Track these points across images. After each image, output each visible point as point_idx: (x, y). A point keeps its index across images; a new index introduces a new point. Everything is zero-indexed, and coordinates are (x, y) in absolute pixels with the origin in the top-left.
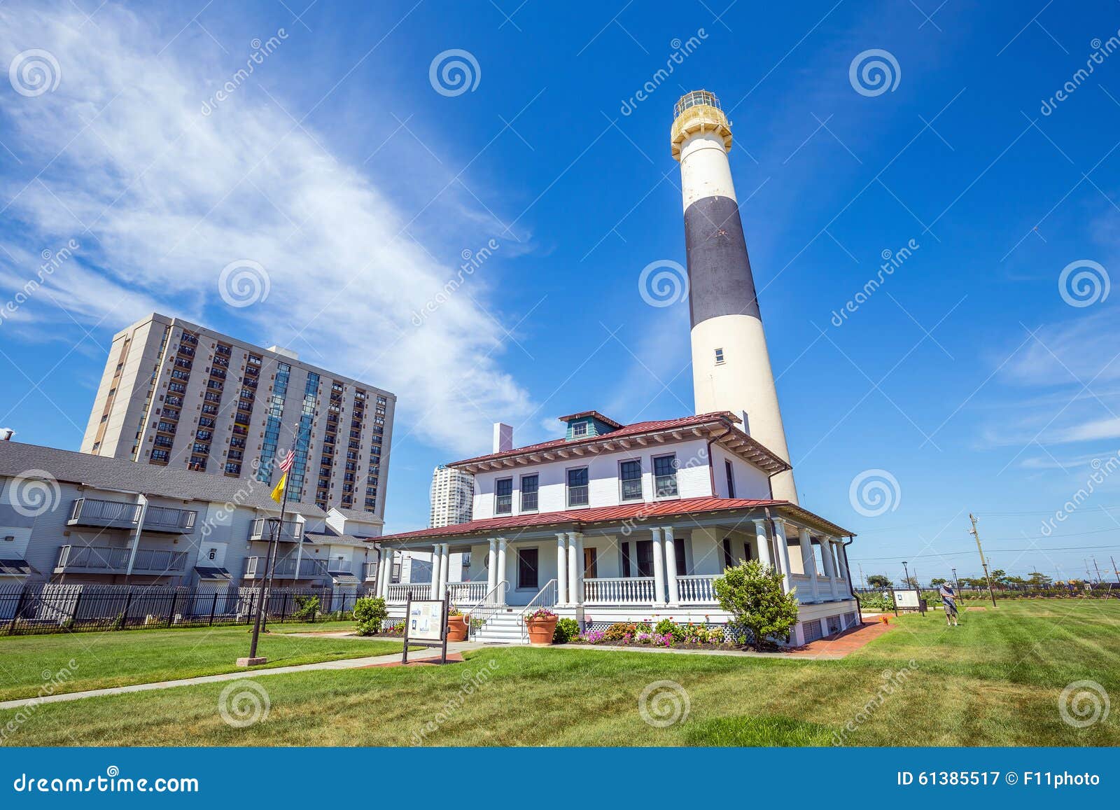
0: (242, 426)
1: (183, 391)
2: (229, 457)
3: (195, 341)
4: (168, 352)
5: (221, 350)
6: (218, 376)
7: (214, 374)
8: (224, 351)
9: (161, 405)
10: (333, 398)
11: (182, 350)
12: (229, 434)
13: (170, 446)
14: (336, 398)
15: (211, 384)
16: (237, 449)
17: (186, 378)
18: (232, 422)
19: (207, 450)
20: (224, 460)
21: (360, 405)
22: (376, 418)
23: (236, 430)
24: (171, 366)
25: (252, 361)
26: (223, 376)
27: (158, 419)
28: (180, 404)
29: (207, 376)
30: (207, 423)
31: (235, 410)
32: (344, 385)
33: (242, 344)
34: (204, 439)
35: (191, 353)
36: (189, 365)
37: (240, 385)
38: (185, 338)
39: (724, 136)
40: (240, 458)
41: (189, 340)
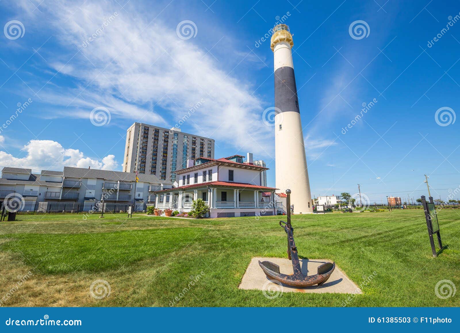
0: (165, 155)
1: (147, 146)
2: (163, 164)
3: (148, 130)
4: (141, 133)
5: (156, 131)
6: (156, 139)
7: (155, 139)
8: (157, 131)
9: (141, 150)
10: (193, 143)
11: (145, 133)
12: (162, 158)
13: (145, 162)
14: (194, 143)
15: (154, 142)
16: (164, 162)
17: (147, 141)
18: (162, 154)
19: (156, 163)
20: (161, 165)
21: (202, 144)
22: (208, 148)
23: (164, 156)
24: (142, 138)
25: (166, 133)
26: (158, 140)
27: (140, 155)
28: (146, 150)
29: (153, 140)
30: (155, 154)
31: (162, 150)
32: (196, 138)
33: (162, 129)
34: (155, 160)
35: (147, 134)
36: (147, 137)
37: (163, 142)
38: (145, 129)
39: (289, 41)
40: (166, 164)
41: (146, 129)
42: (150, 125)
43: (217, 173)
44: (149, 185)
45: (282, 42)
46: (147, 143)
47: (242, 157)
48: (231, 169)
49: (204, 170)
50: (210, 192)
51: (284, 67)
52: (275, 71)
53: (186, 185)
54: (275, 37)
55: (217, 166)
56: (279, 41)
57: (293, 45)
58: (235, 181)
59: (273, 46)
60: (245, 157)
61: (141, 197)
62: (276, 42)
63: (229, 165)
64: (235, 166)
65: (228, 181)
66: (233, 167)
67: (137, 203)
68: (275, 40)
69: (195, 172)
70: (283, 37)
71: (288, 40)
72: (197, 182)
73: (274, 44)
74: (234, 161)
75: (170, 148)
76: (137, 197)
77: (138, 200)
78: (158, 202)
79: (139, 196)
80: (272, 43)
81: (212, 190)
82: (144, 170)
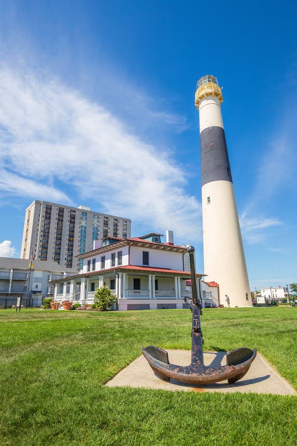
0: (72, 239)
1: (49, 228)
2: (68, 250)
3: (51, 209)
4: (42, 213)
5: (60, 211)
6: (60, 220)
7: (59, 220)
8: (61, 211)
9: (42, 234)
10: (105, 224)
11: (47, 212)
12: (67, 242)
13: (47, 248)
14: (106, 224)
15: (58, 224)
16: (70, 247)
17: (49, 223)
18: (68, 237)
19: (60, 249)
20: (66, 252)
21: (116, 225)
22: (123, 230)
23: (69, 240)
24: (44, 219)
25: (72, 213)
26: (62, 220)
27: (42, 239)
28: (49, 233)
29: (57, 221)
30: (59, 239)
31: (68, 233)
32: (109, 218)
33: (67, 207)
34: (59, 245)
35: (50, 213)
36: (50, 218)
37: (69, 223)
38: (47, 208)
39: (217, 96)
40: (72, 251)
41: (49, 208)
42: (53, 204)
43: (128, 255)
44: (49, 274)
45: (210, 97)
46: (49, 225)
47: (159, 236)
48: (146, 250)
49: (113, 252)
50: (118, 278)
51: (212, 127)
52: (200, 132)
53: (91, 271)
54: (200, 93)
55: (128, 247)
56: (205, 96)
57: (222, 101)
58: (150, 265)
59: (198, 103)
60: (163, 236)
61: (39, 289)
62: (201, 98)
63: (143, 245)
64: (151, 246)
65: (142, 265)
66: (148, 247)
67: (34, 296)
68: (200, 95)
69: (102, 255)
70: (210, 91)
71: (216, 94)
72: (104, 268)
73: (199, 100)
74: (150, 240)
75: (77, 231)
76: (34, 289)
77: (35, 292)
78: (57, 293)
79: (37, 287)
80: (196, 98)
81: (120, 276)
82: (46, 258)
